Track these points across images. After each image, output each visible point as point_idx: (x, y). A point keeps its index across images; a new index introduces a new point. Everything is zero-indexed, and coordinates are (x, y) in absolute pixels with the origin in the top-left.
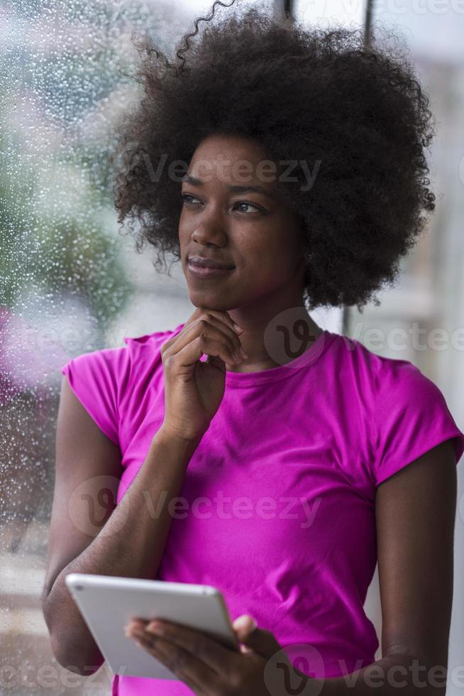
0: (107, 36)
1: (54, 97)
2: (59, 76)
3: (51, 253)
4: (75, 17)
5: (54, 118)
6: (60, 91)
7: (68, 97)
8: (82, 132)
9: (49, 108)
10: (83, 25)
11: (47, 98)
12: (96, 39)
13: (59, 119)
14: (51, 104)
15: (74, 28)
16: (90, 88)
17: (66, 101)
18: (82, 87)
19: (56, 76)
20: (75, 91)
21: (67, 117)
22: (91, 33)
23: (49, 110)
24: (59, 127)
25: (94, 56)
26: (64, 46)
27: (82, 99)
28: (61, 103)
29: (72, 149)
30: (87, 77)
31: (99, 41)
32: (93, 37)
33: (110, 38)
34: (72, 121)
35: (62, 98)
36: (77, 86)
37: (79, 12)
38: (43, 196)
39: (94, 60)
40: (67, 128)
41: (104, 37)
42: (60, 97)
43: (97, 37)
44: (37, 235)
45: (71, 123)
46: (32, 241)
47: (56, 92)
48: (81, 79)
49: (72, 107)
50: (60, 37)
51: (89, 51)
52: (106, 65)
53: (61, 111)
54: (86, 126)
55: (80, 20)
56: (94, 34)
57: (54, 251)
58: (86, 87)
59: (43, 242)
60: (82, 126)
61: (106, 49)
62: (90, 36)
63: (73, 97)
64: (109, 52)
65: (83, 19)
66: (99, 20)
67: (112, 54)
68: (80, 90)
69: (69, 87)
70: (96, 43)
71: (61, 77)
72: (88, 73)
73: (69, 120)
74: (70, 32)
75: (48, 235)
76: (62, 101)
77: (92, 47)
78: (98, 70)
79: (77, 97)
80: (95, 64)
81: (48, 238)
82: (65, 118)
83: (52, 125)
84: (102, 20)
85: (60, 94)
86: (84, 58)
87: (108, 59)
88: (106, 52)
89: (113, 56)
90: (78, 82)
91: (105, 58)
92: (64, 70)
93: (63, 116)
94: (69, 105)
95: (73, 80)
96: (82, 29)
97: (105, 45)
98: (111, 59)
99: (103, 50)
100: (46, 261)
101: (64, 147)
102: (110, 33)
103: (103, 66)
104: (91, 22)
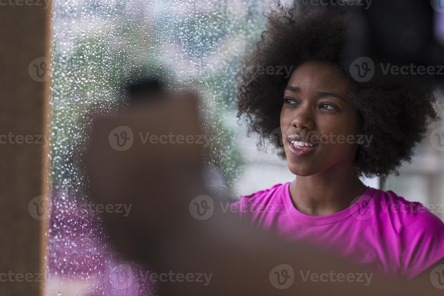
0: (225, 13)
1: (195, 52)
5: (195, 65)
7: (203, 52)
9: (192, 59)
10: (210, 8)
11: (190, 53)
13: (198, 66)
14: (193, 57)
17: (202, 55)
18: (212, 45)
19: (195, 40)
22: (215, 12)
23: (192, 61)
24: (198, 71)
25: (218, 26)
28: (199, 56)
29: (207, 83)
30: (214, 39)
32: (217, 14)
33: (227, 14)
35: (199, 53)
39: (218, 28)
41: (223, 14)
43: (219, 14)
45: (205, 68)
47: (196, 49)
48: (210, 41)
51: (215, 23)
53: (199, 61)
54: (215, 68)
61: (225, 21)
63: (206, 52)
64: (227, 23)
65: (211, 4)
69: (203, 46)
70: (219, 18)
71: (199, 40)
72: (215, 36)
76: (199, 54)
77: (216, 20)
80: (218, 30)
82: (202, 65)
85: (198, 51)
86: (212, 27)
87: (226, 27)
88: (225, 23)
89: (229, 25)
91: (225, 26)
92: (200, 36)
93: (200, 64)
95: (206, 41)
97: (224, 19)
98: (228, 27)
99: (223, 22)
104: (215, 5)
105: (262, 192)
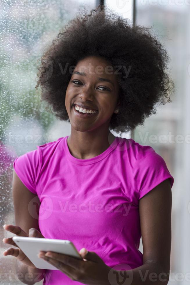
0: (28, 28)
1: (7, 55)
2: (9, 46)
4: (14, 22)
5: (8, 63)
6: (10, 52)
7: (13, 54)
8: (20, 67)
9: (5, 59)
10: (17, 25)
11: (4, 55)
12: (23, 30)
13: (10, 63)
14: (6, 57)
15: (14, 27)
18: (19, 50)
19: (8, 47)
22: (21, 28)
24: (10, 66)
25: (23, 37)
26: (10, 34)
27: (19, 55)
32: (22, 29)
33: (29, 29)
34: (15, 63)
37: (15, 20)
38: (5, 94)
39: (23, 38)
40: (14, 66)
41: (26, 29)
42: (10, 54)
43: (23, 29)
46: (2, 112)
47: (8, 53)
48: (18, 47)
50: (8, 31)
52: (28, 40)
54: (21, 64)
55: (16, 23)
59: (6, 112)
60: (19, 65)
61: (27, 33)
65: (18, 23)
66: (24, 22)
67: (30, 35)
68: (18, 51)
69: (13, 50)
71: (10, 46)
72: (21, 44)
73: (14, 63)
74: (12, 29)
75: (8, 109)
76: (11, 56)
77: (22, 33)
78: (25, 42)
80: (23, 40)
81: (8, 111)
83: (7, 66)
86: (19, 38)
89: (31, 36)
91: (27, 37)
92: (10, 44)
93: (11, 62)
94: (14, 57)
96: (17, 27)
98: (30, 37)
99: (26, 34)
105: (52, 143)
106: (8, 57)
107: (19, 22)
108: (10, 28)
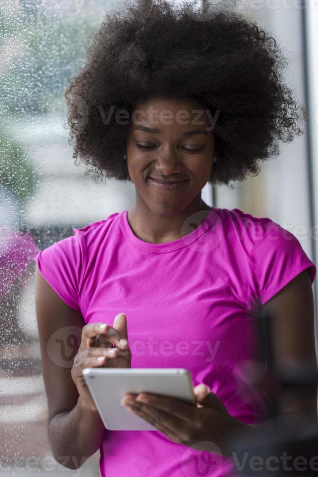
0: (36, 28)
1: (7, 76)
2: (8, 61)
3: (19, 182)
4: (14, 20)
5: (10, 90)
6: (11, 72)
7: (16, 75)
8: (28, 96)
9: (5, 84)
10: (19, 24)
11: (3, 78)
12: (29, 32)
13: (12, 91)
14: (6, 81)
15: (14, 27)
16: (29, 66)
17: (16, 78)
18: (25, 67)
19: (7, 62)
20: (20, 70)
21: (18, 88)
22: (25, 28)
23: (5, 86)
24: (13, 96)
25: (29, 44)
26: (9, 40)
27: (25, 75)
28: (13, 80)
29: (23, 109)
30: (27, 59)
31: (31, 33)
32: (27, 31)
33: (38, 30)
34: (21, 90)
35: (12, 76)
36: (21, 66)
37: (16, 16)
38: (9, 144)
39: (29, 46)
40: (19, 96)
41: (33, 29)
42: (11, 75)
43: (29, 30)
44: (9, 172)
45: (20, 92)
46: (7, 176)
47: (8, 73)
48: (23, 61)
49: (19, 81)
50: (6, 35)
51: (25, 41)
52: (38, 48)
53: (13, 85)
54: (30, 92)
55: (17, 21)
56: (27, 29)
57: (21, 180)
58: (26, 66)
59: (13, 175)
60: (27, 93)
61: (36, 37)
62: (25, 30)
63: (20, 74)
64: (38, 39)
65: (19, 19)
66: (29, 18)
67: (40, 40)
68: (23, 68)
69: (16, 68)
70: (29, 35)
71: (10, 61)
72: (27, 56)
73: (19, 90)
74: (11, 30)
75: (15, 171)
76: (13, 78)
77: (27, 38)
78: (33, 53)
79: (22, 74)
80: (30, 49)
81: (16, 173)
82: (16, 89)
83: (8, 95)
84: (31, 18)
85: (11, 74)
86: (23, 46)
87: (38, 44)
88: (36, 40)
89: (41, 42)
90: (21, 63)
91: (36, 43)
92: (11, 57)
94: (18, 80)
95: (18, 62)
96: (19, 26)
97: (35, 35)
98: (40, 44)
99: (35, 39)
100: (17, 188)
101: (18, 109)
102: (37, 27)
103: (36, 49)
104: (25, 21)
105: (98, 224)
106: (10, 81)
107: (22, 18)
108: (8, 30)
